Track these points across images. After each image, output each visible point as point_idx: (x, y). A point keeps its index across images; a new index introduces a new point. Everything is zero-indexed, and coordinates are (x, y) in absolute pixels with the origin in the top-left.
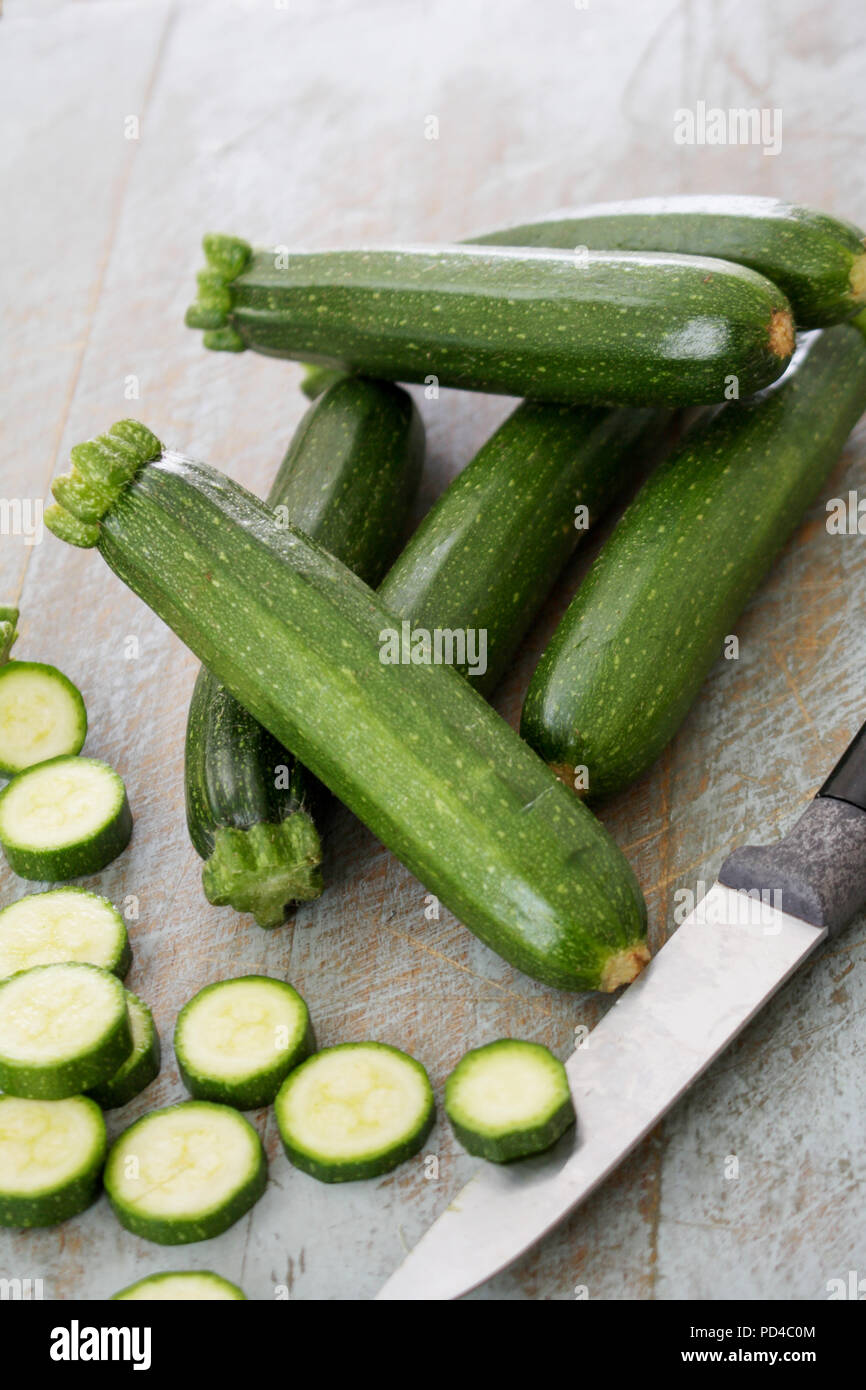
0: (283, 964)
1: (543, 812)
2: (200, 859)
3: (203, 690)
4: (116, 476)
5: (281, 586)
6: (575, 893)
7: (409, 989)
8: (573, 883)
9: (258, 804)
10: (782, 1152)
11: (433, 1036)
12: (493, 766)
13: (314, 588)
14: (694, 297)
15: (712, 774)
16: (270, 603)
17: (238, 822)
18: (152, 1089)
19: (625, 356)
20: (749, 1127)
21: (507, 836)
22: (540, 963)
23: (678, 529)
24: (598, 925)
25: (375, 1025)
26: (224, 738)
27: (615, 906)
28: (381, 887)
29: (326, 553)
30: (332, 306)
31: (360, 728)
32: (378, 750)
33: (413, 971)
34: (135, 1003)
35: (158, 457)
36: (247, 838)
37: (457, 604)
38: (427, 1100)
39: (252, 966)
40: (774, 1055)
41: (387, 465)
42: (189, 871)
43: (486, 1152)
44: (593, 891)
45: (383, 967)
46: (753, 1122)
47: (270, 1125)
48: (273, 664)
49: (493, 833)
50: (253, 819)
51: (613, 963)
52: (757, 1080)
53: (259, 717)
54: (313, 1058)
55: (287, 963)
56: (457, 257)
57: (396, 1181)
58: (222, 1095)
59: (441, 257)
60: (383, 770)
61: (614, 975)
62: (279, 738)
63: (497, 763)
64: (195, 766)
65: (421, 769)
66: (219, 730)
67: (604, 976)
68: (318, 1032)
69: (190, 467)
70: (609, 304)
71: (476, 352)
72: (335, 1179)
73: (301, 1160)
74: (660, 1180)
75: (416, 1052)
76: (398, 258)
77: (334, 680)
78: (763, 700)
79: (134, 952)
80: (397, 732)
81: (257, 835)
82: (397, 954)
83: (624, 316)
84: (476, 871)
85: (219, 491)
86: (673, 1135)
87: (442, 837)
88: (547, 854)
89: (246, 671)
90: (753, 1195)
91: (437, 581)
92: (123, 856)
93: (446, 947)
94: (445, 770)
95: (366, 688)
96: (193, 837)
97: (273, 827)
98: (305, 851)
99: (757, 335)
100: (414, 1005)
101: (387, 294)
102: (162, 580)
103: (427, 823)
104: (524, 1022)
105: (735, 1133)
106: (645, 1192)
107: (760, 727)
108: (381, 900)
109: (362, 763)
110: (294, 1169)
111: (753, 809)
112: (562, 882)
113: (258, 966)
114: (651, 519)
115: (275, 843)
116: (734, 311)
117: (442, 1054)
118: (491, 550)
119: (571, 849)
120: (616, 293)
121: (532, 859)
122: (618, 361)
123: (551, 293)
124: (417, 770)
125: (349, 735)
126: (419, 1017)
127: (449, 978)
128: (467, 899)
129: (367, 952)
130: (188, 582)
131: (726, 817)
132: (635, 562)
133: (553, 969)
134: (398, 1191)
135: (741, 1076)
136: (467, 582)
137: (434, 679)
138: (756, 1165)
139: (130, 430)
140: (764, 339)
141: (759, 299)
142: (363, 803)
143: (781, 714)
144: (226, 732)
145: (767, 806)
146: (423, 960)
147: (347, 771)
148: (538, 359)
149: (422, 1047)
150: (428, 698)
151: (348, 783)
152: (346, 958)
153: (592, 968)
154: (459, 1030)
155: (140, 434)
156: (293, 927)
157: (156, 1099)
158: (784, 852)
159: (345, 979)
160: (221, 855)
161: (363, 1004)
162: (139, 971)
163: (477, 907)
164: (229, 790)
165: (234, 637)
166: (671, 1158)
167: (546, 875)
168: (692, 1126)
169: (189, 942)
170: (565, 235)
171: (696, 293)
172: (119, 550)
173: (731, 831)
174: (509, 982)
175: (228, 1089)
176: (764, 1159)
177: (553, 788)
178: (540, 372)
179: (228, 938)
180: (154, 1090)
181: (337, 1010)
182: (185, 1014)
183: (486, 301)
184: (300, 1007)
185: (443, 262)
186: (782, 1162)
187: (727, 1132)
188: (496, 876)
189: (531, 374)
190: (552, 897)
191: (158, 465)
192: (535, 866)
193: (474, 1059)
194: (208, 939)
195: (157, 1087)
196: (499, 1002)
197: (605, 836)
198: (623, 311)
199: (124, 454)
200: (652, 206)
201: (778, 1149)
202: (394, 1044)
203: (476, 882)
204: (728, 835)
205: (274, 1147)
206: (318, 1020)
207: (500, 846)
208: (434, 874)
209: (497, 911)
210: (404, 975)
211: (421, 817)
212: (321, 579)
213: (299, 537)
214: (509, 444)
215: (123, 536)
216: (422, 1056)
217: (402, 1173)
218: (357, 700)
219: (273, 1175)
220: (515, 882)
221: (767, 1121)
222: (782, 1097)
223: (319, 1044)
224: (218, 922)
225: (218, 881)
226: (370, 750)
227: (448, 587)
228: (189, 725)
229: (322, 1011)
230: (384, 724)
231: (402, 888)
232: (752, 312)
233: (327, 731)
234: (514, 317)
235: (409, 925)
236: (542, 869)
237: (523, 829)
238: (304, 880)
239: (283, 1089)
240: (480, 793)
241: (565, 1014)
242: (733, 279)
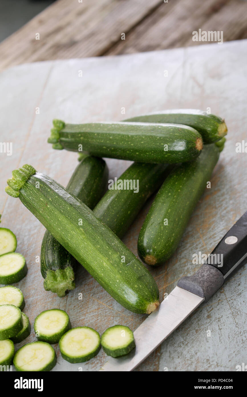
0: (64, 306)
1: (132, 266)
2: (43, 278)
3: (46, 235)
4: (24, 178)
5: (65, 207)
6: (140, 287)
7: (97, 313)
8: (139, 285)
9: (58, 264)
10: (191, 357)
11: (102, 326)
12: (119, 254)
13: (74, 207)
14: (176, 134)
15: (179, 259)
16: (62, 211)
17: (53, 269)
18: (28, 338)
19: (158, 149)
20: (183, 350)
21: (122, 272)
22: (130, 306)
23: (174, 194)
24: (145, 296)
25: (87, 323)
26: (50, 247)
27: (150, 291)
28: (91, 287)
29: (77, 199)
30: (84, 137)
31: (84, 244)
32: (89, 249)
33: (98, 309)
34: (24, 316)
35: (35, 174)
36: (55, 273)
37: (113, 213)
38: (99, 342)
39: (56, 307)
40: (191, 331)
41: (98, 179)
42: (41, 283)
43: (111, 354)
44: (144, 287)
45: (90, 307)
46: (184, 349)
47: (58, 348)
48: (62, 227)
49: (118, 271)
50: (57, 268)
51: (150, 306)
52: (186, 338)
53: (59, 241)
54: (70, 330)
55: (65, 306)
56: (116, 125)
57: (90, 363)
58: (46, 340)
59: (113, 124)
60: (90, 255)
61: (150, 309)
62: (64, 247)
63: (120, 253)
64: (43, 254)
65: (100, 255)
66: (49, 245)
67: (147, 309)
68: (72, 324)
69: (43, 176)
70: (154, 136)
71: (121, 149)
72: (74, 362)
73: (65, 357)
74: (159, 364)
75: (97, 330)
76: (102, 125)
77: (78, 231)
78: (193, 240)
79: (26, 303)
80: (94, 245)
81: (58, 272)
82: (94, 304)
83: (158, 139)
84: (114, 281)
85: (50, 182)
86: (163, 352)
87: (106, 272)
88: (132, 277)
89: (56, 229)
90: (183, 368)
91: (108, 207)
92: (24, 278)
93: (107, 303)
94: (106, 255)
95: (87, 234)
96: (42, 273)
97: (62, 270)
98: (70, 276)
99: (192, 144)
100: (98, 317)
101: (98, 134)
102: (35, 205)
103: (101, 269)
104: (126, 322)
105: (180, 352)
106: (155, 367)
107: (192, 247)
108: (91, 290)
109: (85, 253)
110: (64, 359)
111: (189, 268)
112: (136, 284)
113: (58, 307)
114: (166, 192)
115: (63, 274)
116: (186, 138)
117: (104, 330)
118: (123, 200)
119: (139, 276)
120: (156, 133)
121: (128, 278)
122: (156, 151)
123: (140, 133)
124: (99, 255)
125: (82, 246)
126: (99, 321)
127: (107, 311)
128: (112, 289)
129: (86, 304)
130: (41, 206)
131: (182, 270)
132: (163, 203)
133: (134, 308)
134: (90, 366)
135: (182, 337)
136: (116, 208)
137: (104, 231)
138: (185, 360)
139: (28, 167)
140: (194, 145)
141: (193, 135)
142: (85, 264)
143: (198, 244)
144: (51, 245)
145: (193, 267)
146: (101, 306)
147: (81, 255)
148: (136, 151)
149: (99, 328)
150: (103, 236)
151: (82, 259)
152: (81, 305)
153: (144, 307)
154: (109, 324)
155: (30, 168)
156: (67, 297)
157: (29, 341)
158: (194, 278)
159: (80, 310)
160: (48, 277)
161: (85, 317)
162: (27, 308)
163: (114, 291)
164: (51, 261)
165: (53, 220)
166: (162, 358)
167: (132, 282)
168: (168, 350)
169: (40, 300)
170: (146, 119)
171: (177, 133)
172: (24, 198)
173: (183, 273)
174: (123, 312)
175: (47, 338)
176: (187, 359)
177: (134, 260)
178: (137, 154)
179: (50, 300)
180: (28, 339)
181: (77, 319)
182: (37, 319)
183: (123, 135)
184: (67, 317)
185: (113, 126)
186: (191, 359)
187: (178, 351)
188: (119, 282)
189: (135, 154)
190: (134, 288)
191: (35, 176)
192: (129, 280)
193: (109, 330)
194: (45, 300)
195: (29, 338)
196: (120, 317)
197: (148, 273)
198: (158, 138)
199: (26, 173)
200: (167, 112)
201: (190, 356)
202: (92, 328)
203: (114, 284)
204: (182, 275)
205: (59, 353)
206: (72, 321)
207: (120, 275)
208: (103, 282)
209: (119, 292)
210: (95, 310)
211: (100, 267)
212: (76, 205)
213: (70, 194)
214: (129, 173)
215: (25, 194)
216: (99, 331)
217: (92, 361)
218: (84, 236)
219: (58, 361)
220: (124, 284)
221: (188, 348)
222: (192, 343)
223: (72, 327)
224: (48, 295)
225: (47, 284)
226: (87, 250)
227: (111, 209)
228: (42, 244)
229: (73, 319)
230: (91, 243)
231: (96, 287)
232: (191, 138)
233: (76, 245)
234: (130, 140)
235: (97, 297)
236: (131, 281)
237: (126, 270)
238: (70, 284)
239: (61, 339)
240: (115, 261)
241: (137, 320)
242: (187, 130)
